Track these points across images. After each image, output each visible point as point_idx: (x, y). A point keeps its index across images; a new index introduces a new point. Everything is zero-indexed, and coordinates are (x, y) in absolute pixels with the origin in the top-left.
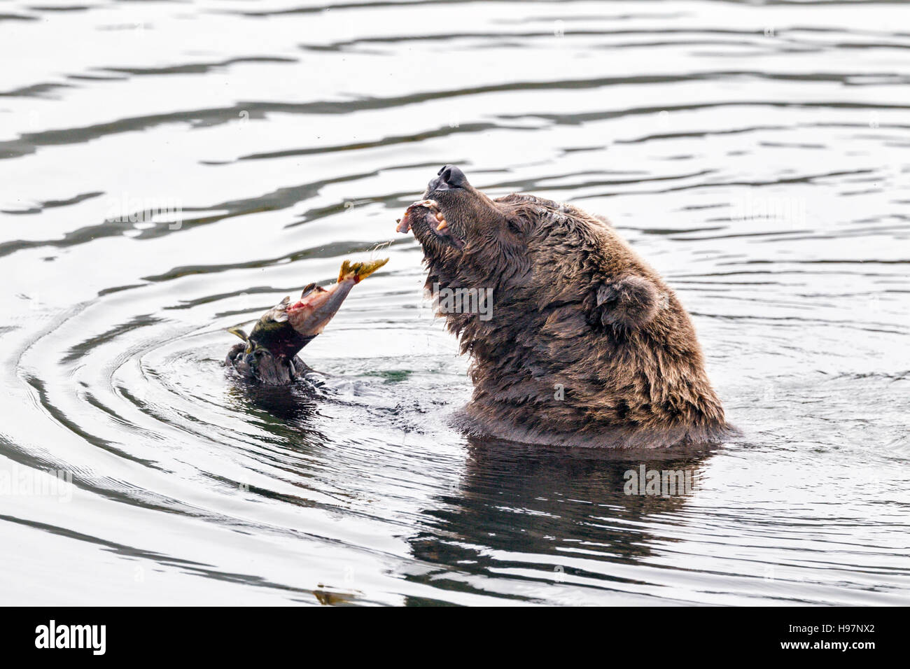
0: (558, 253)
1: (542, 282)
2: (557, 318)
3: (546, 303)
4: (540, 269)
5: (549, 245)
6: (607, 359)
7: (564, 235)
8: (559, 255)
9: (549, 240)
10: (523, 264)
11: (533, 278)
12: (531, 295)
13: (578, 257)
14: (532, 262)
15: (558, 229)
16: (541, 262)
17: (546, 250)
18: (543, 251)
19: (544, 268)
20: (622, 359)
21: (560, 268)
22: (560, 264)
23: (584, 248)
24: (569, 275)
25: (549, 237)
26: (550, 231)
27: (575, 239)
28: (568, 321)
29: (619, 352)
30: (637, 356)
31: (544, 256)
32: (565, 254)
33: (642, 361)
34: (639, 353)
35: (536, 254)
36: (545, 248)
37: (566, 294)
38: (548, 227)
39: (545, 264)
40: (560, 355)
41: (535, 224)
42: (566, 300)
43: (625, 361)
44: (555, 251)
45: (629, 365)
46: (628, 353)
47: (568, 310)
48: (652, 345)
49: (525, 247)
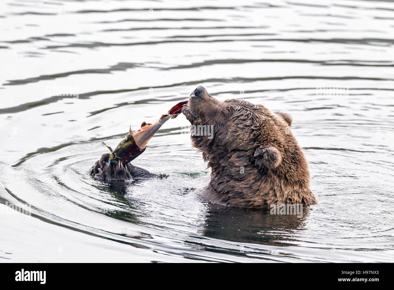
0: (240, 128)
1: (230, 140)
2: (236, 156)
3: (232, 149)
4: (231, 134)
5: (236, 124)
6: (256, 180)
7: (244, 120)
8: (240, 129)
9: (236, 122)
10: (224, 131)
11: (227, 137)
12: (226, 144)
13: (249, 131)
14: (228, 131)
15: (242, 117)
16: (231, 131)
17: (234, 126)
18: (233, 126)
19: (232, 134)
20: (264, 181)
21: (239, 135)
22: (239, 133)
23: (252, 127)
24: (243, 138)
25: (237, 120)
26: (238, 118)
27: (249, 122)
28: (241, 159)
29: (263, 178)
30: (271, 181)
31: (232, 129)
32: (243, 129)
33: (273, 183)
34: (272, 179)
35: (230, 127)
36: (234, 125)
37: (241, 146)
38: (237, 116)
39: (232, 132)
40: (236, 174)
41: (232, 114)
42: (241, 148)
43: (265, 182)
44: (238, 127)
45: (267, 184)
46: (267, 179)
47: (242, 154)
48: (279, 176)
49: (226, 123)
